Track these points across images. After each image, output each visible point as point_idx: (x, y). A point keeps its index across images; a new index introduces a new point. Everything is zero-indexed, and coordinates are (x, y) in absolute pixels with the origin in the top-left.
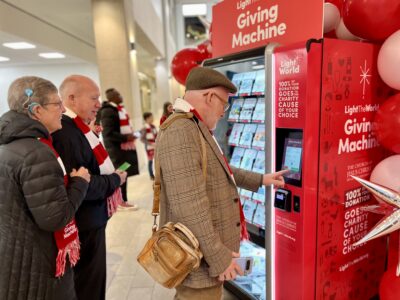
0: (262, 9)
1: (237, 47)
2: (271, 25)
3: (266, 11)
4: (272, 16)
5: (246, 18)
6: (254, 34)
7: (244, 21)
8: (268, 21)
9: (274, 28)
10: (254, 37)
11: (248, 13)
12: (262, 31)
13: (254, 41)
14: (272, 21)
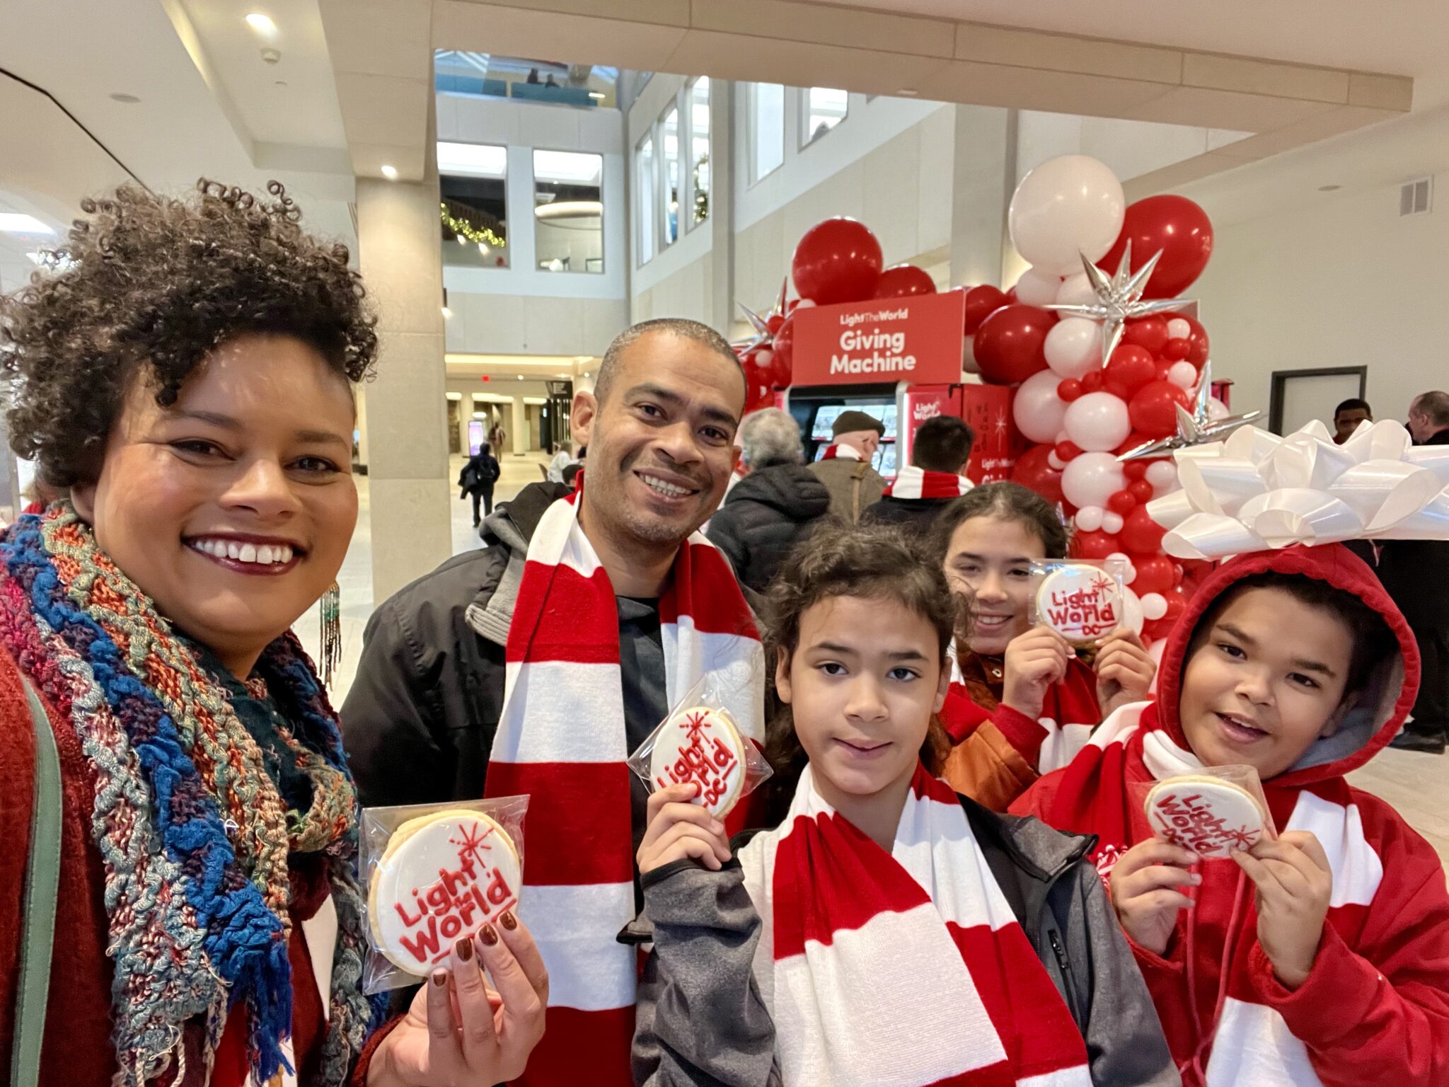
0: (881, 332)
1: (840, 374)
2: (893, 355)
3: (887, 336)
4: (895, 344)
5: (855, 337)
6: (868, 361)
7: (852, 342)
8: (890, 349)
9: (899, 359)
10: (868, 365)
11: (859, 332)
12: (881, 360)
13: (868, 370)
14: (896, 351)
